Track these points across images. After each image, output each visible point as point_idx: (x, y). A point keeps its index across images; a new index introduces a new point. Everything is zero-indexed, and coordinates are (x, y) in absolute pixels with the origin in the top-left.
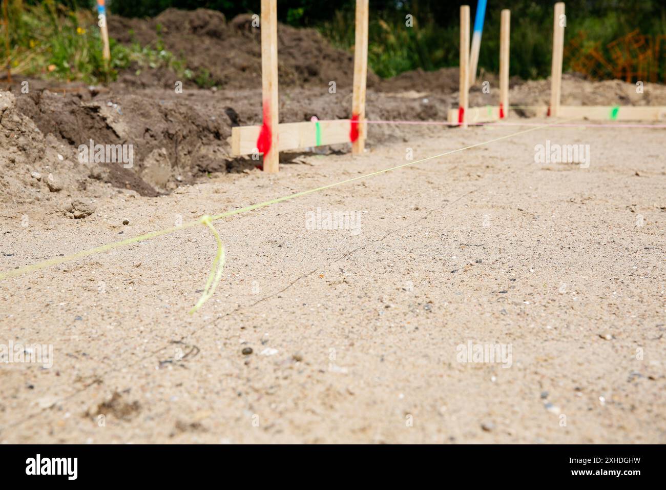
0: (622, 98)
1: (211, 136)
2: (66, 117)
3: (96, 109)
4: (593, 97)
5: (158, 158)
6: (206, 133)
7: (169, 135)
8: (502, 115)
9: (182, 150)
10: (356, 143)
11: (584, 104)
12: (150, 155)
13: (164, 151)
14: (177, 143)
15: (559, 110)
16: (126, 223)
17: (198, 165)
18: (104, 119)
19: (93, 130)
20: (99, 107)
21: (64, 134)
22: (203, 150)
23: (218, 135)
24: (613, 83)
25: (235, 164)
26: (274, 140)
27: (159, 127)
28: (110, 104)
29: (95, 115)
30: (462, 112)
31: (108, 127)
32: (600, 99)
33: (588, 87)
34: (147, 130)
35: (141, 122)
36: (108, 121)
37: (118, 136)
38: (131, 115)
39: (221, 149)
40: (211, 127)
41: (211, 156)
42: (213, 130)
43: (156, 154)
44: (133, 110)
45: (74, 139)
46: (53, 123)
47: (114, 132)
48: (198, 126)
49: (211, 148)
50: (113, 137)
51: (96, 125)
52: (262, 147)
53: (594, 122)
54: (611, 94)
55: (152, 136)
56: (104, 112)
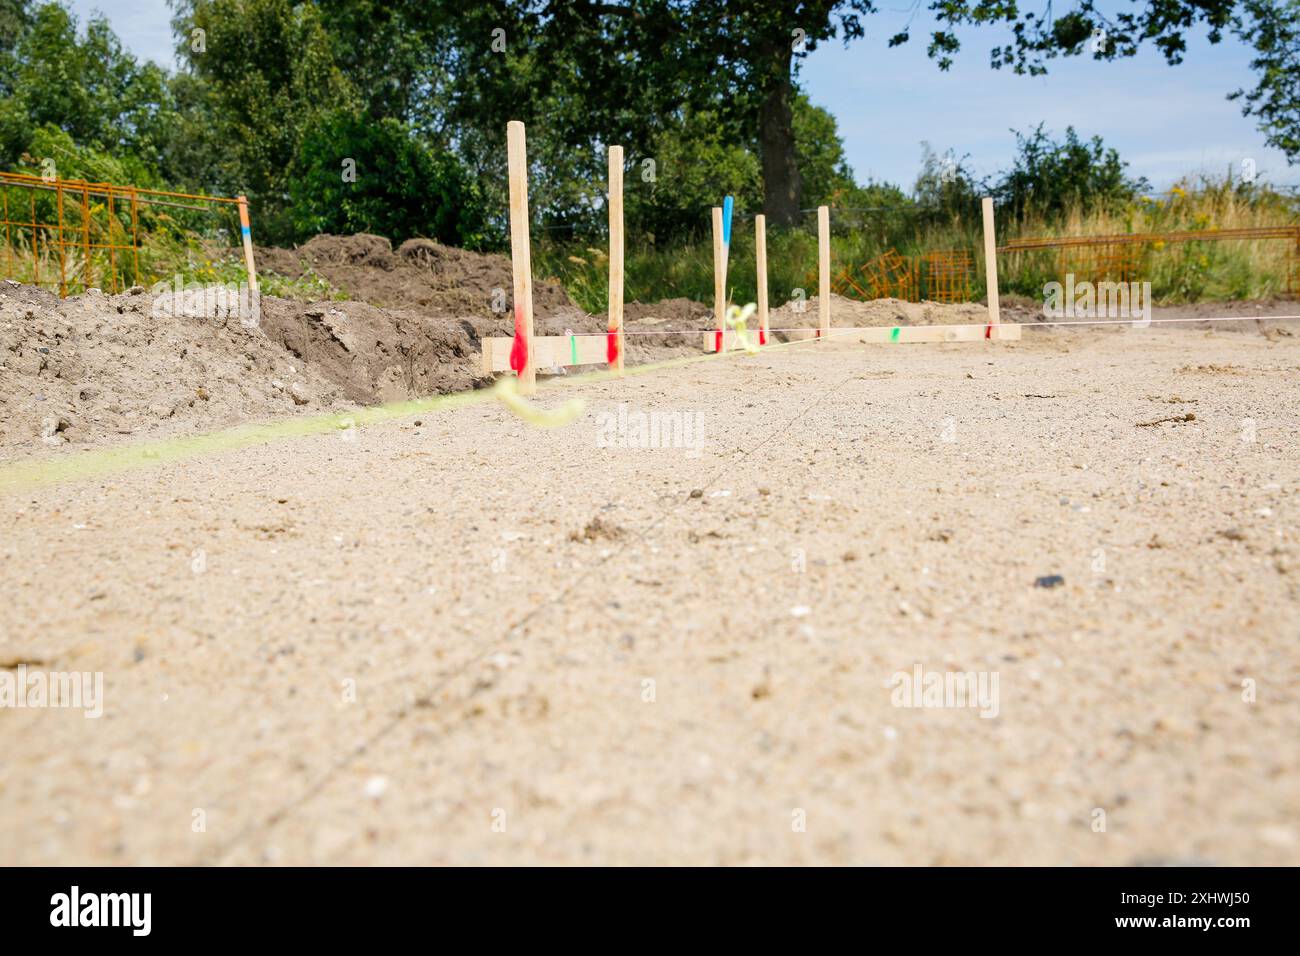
0: (900, 318)
1: (451, 353)
2: (291, 323)
3: (318, 317)
4: (867, 317)
5: (393, 378)
6: (444, 348)
7: (404, 351)
8: (762, 341)
9: (418, 368)
10: (614, 364)
11: (857, 325)
12: (384, 374)
13: (399, 369)
14: (413, 360)
15: (831, 334)
16: (418, 424)
17: (439, 388)
18: (329, 329)
19: (317, 343)
20: (322, 315)
21: (290, 344)
22: (442, 370)
23: (458, 351)
24: (889, 301)
25: (483, 383)
26: (530, 353)
27: (391, 339)
28: (334, 311)
29: (317, 324)
30: (719, 335)
31: (334, 339)
32: (875, 321)
33: (859, 307)
34: (379, 343)
35: (372, 335)
36: (334, 331)
37: (346, 350)
38: (358, 325)
39: (463, 367)
40: (450, 341)
41: (452, 376)
42: (452, 345)
43: (391, 373)
44: (360, 319)
45: (300, 350)
46: (277, 330)
47: (342, 345)
48: (433, 340)
49: (452, 367)
50: (340, 351)
51: (320, 337)
52: (515, 362)
53: (874, 345)
54: (887, 314)
55: (384, 351)
56: (328, 320)
